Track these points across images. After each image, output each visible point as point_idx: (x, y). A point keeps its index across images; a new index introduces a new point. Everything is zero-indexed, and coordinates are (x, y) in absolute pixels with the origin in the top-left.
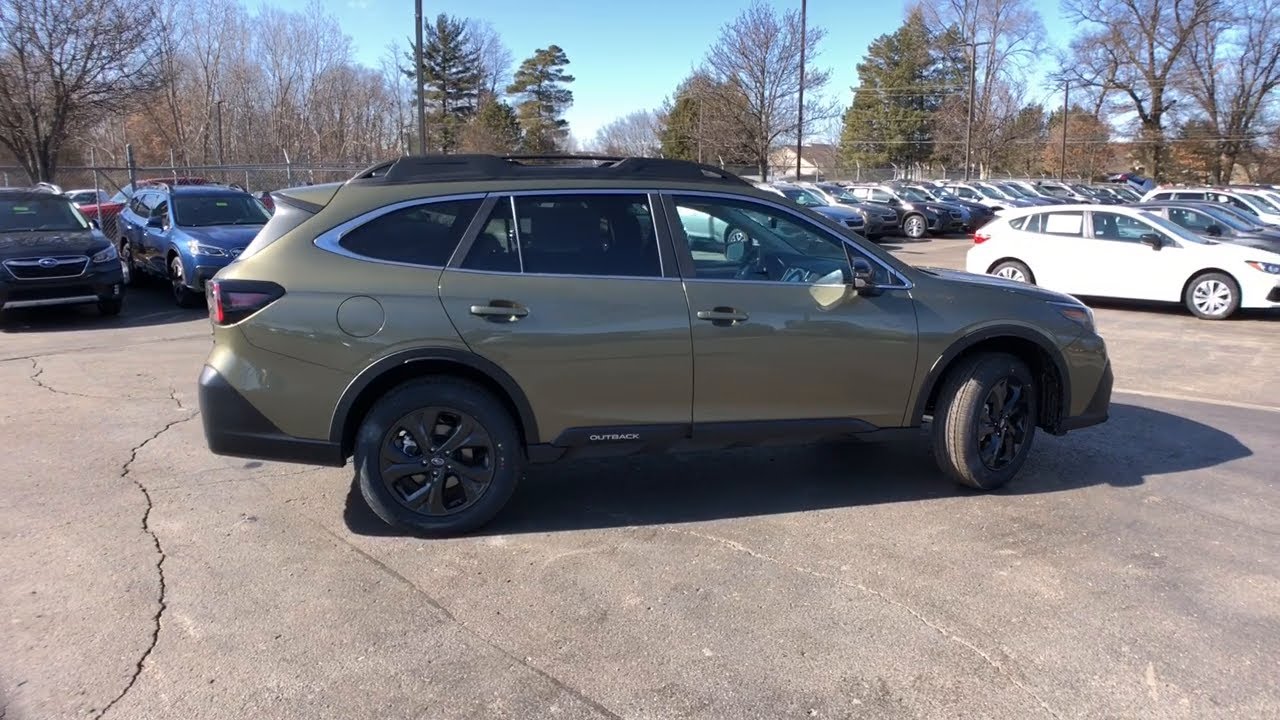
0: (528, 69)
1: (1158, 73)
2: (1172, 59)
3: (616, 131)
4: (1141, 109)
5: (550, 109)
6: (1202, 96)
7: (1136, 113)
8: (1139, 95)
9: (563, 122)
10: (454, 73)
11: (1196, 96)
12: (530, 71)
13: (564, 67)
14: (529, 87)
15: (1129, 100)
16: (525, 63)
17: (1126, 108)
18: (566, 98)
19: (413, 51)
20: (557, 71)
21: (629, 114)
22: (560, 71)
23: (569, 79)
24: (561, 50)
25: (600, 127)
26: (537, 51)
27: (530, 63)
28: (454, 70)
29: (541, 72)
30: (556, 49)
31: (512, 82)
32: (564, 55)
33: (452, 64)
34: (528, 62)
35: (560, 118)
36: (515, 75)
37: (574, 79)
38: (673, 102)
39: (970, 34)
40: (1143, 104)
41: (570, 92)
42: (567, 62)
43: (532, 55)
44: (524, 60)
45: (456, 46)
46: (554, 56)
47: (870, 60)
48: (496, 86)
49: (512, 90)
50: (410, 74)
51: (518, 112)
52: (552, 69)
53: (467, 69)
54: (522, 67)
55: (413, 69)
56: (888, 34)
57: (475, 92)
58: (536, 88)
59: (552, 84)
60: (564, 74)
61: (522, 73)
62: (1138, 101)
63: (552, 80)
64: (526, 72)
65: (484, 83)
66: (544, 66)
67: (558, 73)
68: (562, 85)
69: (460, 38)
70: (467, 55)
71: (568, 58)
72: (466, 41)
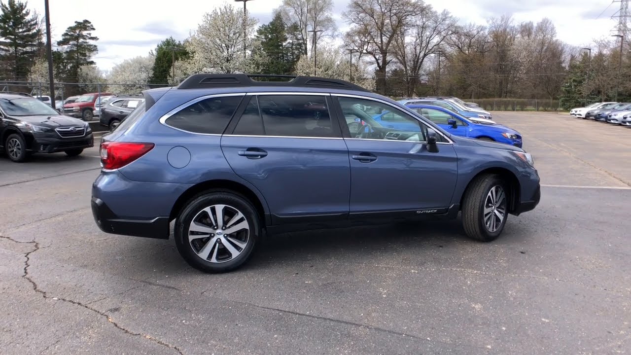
0: (70, 32)
1: (384, 48)
2: (389, 42)
3: (125, 68)
4: (378, 64)
5: (85, 55)
6: (400, 58)
7: (376, 65)
8: (377, 57)
9: (92, 63)
10: (21, 32)
11: (398, 59)
12: (72, 33)
13: (92, 32)
14: (71, 42)
15: (373, 59)
16: (68, 28)
17: (371, 63)
18: (94, 49)
20: (88, 34)
21: (132, 58)
22: (90, 34)
23: (95, 38)
24: (90, 23)
26: (76, 22)
27: (72, 29)
28: (21, 30)
29: (78, 34)
30: (87, 21)
31: (61, 39)
32: (92, 25)
33: (20, 26)
34: (70, 28)
35: (91, 60)
36: (63, 35)
37: (98, 39)
38: (155, 53)
39: (304, 26)
40: (379, 61)
41: (95, 46)
42: (94, 29)
43: (74, 24)
44: (68, 27)
45: (22, 16)
46: (86, 25)
47: (257, 37)
49: (61, 43)
51: (65, 55)
52: (85, 33)
53: (29, 30)
54: (66, 31)
56: (265, 24)
57: (35, 43)
58: (75, 42)
59: (85, 41)
60: (92, 36)
61: (66, 34)
62: (377, 60)
63: (85, 39)
64: (69, 34)
65: (41, 39)
66: (80, 31)
67: (88, 35)
68: (91, 42)
69: (24, 12)
70: (29, 22)
71: (94, 27)
72: (27, 14)
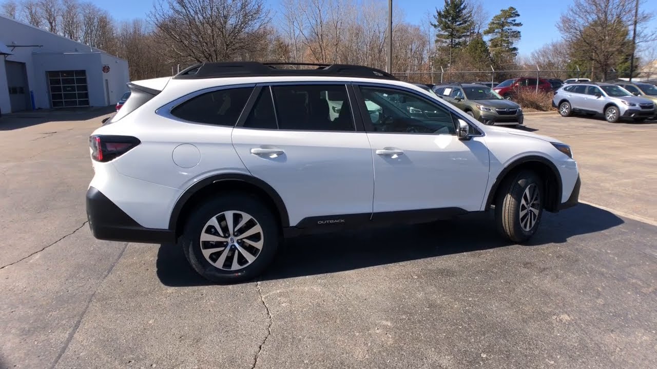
0: (496, 20)
3: (544, 53)
5: (507, 42)
9: (515, 49)
10: (458, 25)
12: (498, 22)
13: (517, 18)
14: (496, 30)
16: (494, 17)
18: (517, 35)
19: (437, 14)
20: (512, 21)
22: (514, 21)
23: (519, 25)
24: (515, 9)
26: (501, 11)
27: (497, 17)
28: (457, 23)
29: (503, 22)
30: (512, 8)
31: (487, 28)
32: (517, 12)
33: (457, 20)
34: (496, 17)
35: (514, 46)
36: (489, 24)
37: (522, 25)
41: (519, 32)
42: (518, 15)
43: (499, 13)
44: (494, 16)
45: (460, 11)
46: (512, 13)
48: (480, 30)
49: (487, 32)
50: (435, 26)
51: (489, 44)
52: (510, 20)
53: (465, 22)
54: (492, 20)
55: (437, 23)
57: (468, 34)
58: (500, 30)
59: (509, 28)
60: (516, 22)
61: (493, 23)
63: (509, 26)
64: (495, 22)
65: (474, 29)
66: (505, 19)
67: (513, 22)
68: (515, 28)
69: (462, 7)
70: (465, 15)
71: (519, 13)
72: (464, 8)
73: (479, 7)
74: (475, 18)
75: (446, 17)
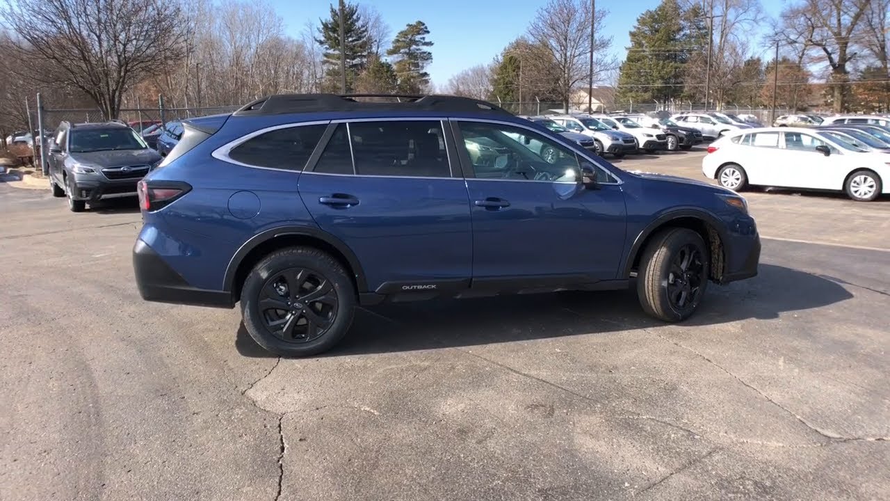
0: (401, 37)
1: (844, 34)
2: (854, 24)
3: (463, 79)
4: (831, 60)
5: (417, 65)
6: (876, 49)
7: (828, 63)
8: (829, 50)
9: (426, 74)
10: (351, 41)
11: (872, 49)
12: (403, 39)
13: (425, 35)
14: (402, 51)
15: (823, 53)
16: (399, 33)
17: (820, 59)
18: (428, 57)
19: (322, 26)
20: (421, 38)
21: (472, 68)
22: (424, 38)
23: (430, 44)
24: (424, 24)
25: (451, 77)
26: (408, 25)
27: (403, 34)
28: (350, 39)
29: (410, 40)
30: (421, 23)
31: (391, 47)
32: (426, 28)
33: (349, 35)
34: (401, 33)
35: (424, 71)
36: (393, 42)
37: (432, 44)
38: (500, 58)
39: (709, 9)
40: (833, 56)
41: (429, 53)
42: (428, 32)
43: (404, 28)
44: (399, 31)
45: (352, 23)
46: (420, 28)
47: (639, 28)
48: (380, 49)
49: (391, 53)
50: (321, 43)
51: (395, 67)
52: (418, 38)
53: (360, 38)
54: (397, 36)
55: (323, 39)
56: (651, 10)
57: (364, 54)
58: (407, 50)
59: (418, 48)
60: (427, 40)
61: (398, 41)
62: (829, 54)
63: (418, 45)
64: (401, 40)
65: (371, 48)
66: (412, 36)
67: (422, 40)
68: (425, 49)
69: (355, 17)
70: (359, 28)
71: (429, 29)
72: (358, 19)
73: (377, 19)
74: (372, 32)
75: (334, 31)
